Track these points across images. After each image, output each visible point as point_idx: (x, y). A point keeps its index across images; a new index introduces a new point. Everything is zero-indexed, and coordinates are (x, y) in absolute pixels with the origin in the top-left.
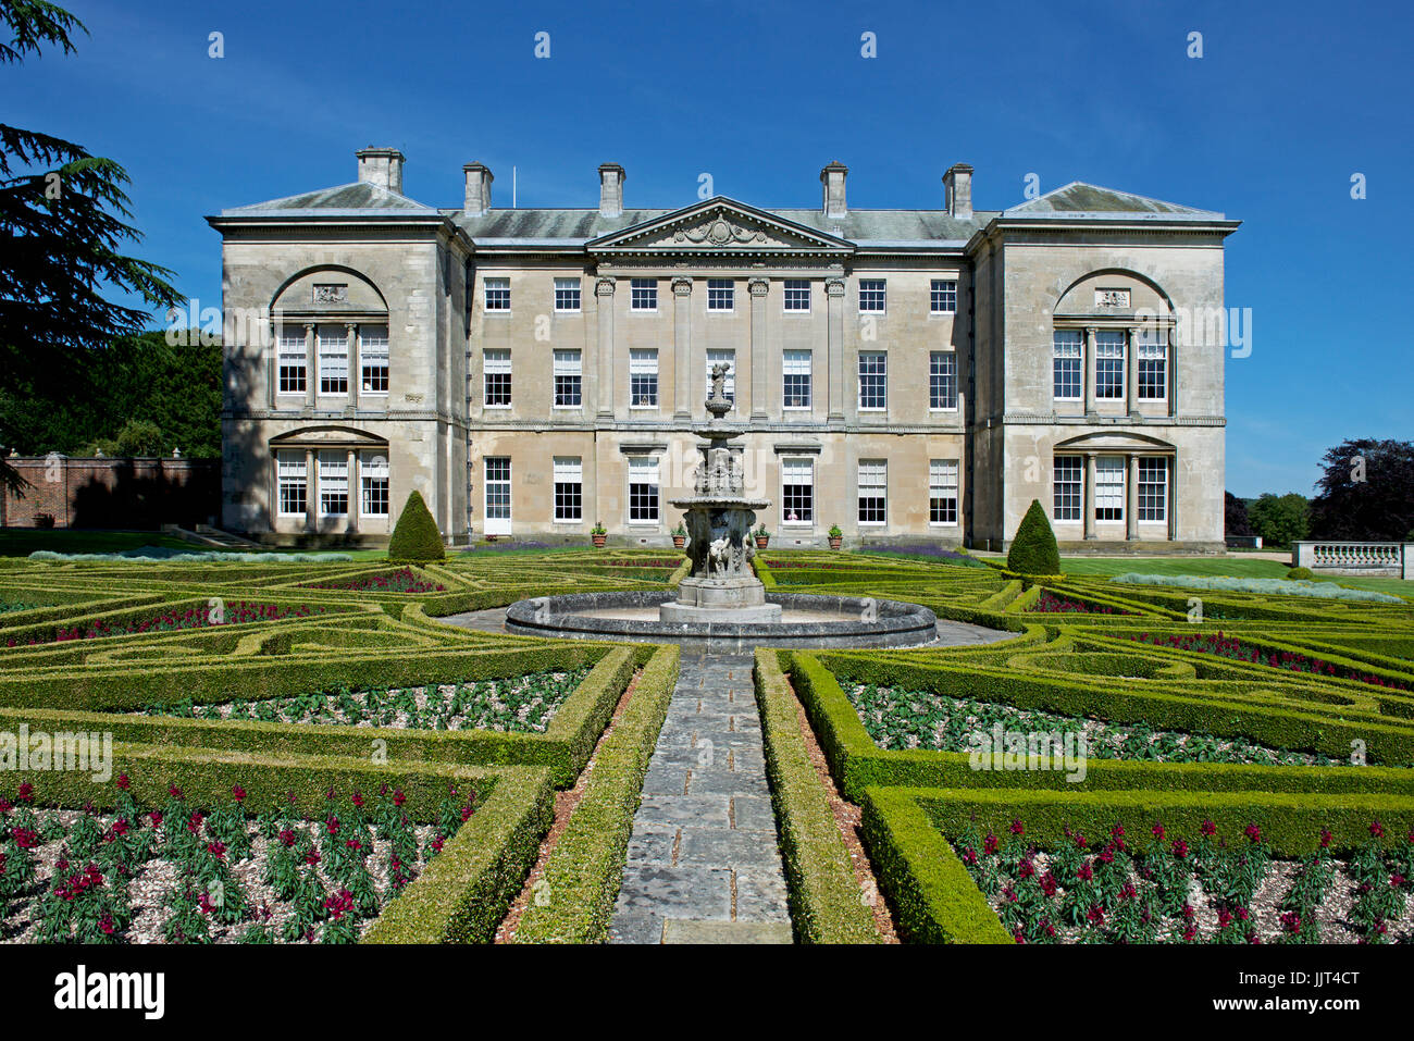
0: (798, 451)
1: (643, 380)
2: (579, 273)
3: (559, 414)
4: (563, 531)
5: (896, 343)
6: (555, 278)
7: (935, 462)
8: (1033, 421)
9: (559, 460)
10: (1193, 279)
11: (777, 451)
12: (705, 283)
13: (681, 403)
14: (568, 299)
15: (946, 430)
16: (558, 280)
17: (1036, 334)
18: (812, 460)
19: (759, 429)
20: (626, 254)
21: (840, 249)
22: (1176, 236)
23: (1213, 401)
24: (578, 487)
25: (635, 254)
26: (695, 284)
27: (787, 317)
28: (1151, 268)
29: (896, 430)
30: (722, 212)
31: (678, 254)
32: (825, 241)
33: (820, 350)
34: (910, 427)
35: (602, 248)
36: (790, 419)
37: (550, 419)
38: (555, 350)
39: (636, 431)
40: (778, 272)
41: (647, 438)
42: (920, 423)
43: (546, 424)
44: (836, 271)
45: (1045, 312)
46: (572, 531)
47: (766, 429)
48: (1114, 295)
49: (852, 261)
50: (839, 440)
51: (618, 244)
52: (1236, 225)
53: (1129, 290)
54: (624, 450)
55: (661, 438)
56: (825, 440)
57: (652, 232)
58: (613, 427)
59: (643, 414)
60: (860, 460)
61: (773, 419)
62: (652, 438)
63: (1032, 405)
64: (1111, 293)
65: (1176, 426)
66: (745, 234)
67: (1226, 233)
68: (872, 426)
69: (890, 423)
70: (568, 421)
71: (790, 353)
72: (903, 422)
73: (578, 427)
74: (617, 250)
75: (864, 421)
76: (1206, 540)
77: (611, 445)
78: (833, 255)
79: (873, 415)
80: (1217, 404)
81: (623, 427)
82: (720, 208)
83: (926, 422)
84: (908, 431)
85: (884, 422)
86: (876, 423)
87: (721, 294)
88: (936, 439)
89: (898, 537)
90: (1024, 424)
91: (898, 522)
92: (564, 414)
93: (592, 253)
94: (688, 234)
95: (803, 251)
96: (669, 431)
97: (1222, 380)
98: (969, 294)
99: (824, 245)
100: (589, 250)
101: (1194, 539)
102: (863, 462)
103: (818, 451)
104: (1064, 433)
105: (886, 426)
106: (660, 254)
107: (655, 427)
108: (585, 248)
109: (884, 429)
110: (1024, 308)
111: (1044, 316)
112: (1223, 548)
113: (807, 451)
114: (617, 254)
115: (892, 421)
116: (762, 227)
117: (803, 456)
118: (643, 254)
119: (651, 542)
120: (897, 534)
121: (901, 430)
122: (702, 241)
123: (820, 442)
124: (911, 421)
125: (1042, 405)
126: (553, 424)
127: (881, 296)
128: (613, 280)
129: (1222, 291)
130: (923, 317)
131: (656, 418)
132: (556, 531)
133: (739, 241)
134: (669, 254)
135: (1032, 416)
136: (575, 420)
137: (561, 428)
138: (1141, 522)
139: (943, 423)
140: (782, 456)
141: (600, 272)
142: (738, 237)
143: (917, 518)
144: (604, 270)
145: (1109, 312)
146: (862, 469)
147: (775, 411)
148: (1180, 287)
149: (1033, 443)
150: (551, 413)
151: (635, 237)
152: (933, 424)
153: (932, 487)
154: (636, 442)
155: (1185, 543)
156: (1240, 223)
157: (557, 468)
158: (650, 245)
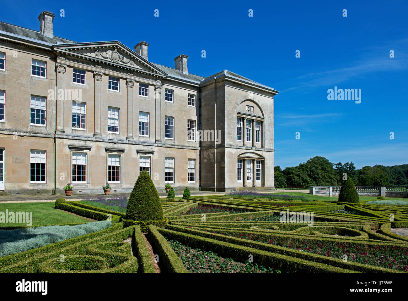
0: (146, 153)
1: (78, 116)
2: (47, 59)
3: (34, 128)
4: (36, 188)
5: (177, 114)
6: (32, 59)
7: (189, 159)
8: (233, 147)
9: (33, 151)
10: (268, 107)
11: (138, 152)
12: (108, 77)
13: (97, 129)
14: (38, 71)
15: (193, 148)
16: (34, 60)
17: (233, 117)
18: (150, 157)
19: (131, 143)
20: (74, 55)
21: (161, 75)
22: (264, 93)
23: (272, 144)
24: (43, 165)
25: (78, 57)
26: (104, 77)
27: (140, 98)
28: (259, 101)
29: (178, 147)
30: (117, 48)
31: (98, 61)
32: (157, 71)
33: (153, 113)
34: (182, 146)
35: (62, 50)
36: (142, 140)
37: (29, 130)
38: (32, 95)
39: (76, 140)
40: (138, 79)
41: (82, 143)
42: (184, 145)
43: (26, 132)
44: (158, 83)
45: (235, 110)
46: (41, 187)
47: (134, 143)
48: (250, 108)
49: (165, 81)
50: (160, 149)
51: (69, 50)
52: (277, 92)
53: (253, 107)
54: (71, 148)
55: (89, 144)
56: (155, 149)
57: (86, 48)
58: (65, 137)
59: (79, 132)
60: (166, 157)
61: (136, 139)
62: (84, 144)
63: (232, 142)
64: (249, 107)
65: (265, 151)
66: (125, 60)
67: (275, 94)
68: (170, 145)
69: (175, 144)
70: (39, 132)
71: (141, 113)
72: (180, 144)
73: (45, 136)
74: (69, 52)
75: (167, 143)
76: (271, 186)
77: (64, 145)
78: (159, 77)
79: (170, 141)
80: (272, 145)
81: (70, 137)
82: (117, 46)
83: (186, 145)
84: (181, 147)
85: (173, 144)
86: (171, 144)
87: (114, 84)
88: (189, 151)
89: (178, 187)
90: (230, 148)
91: (178, 182)
92: (36, 128)
93: (56, 51)
94: (101, 54)
95: (149, 72)
96: (92, 141)
97: (273, 138)
98: (199, 100)
99: (156, 72)
100: (55, 49)
101: (269, 186)
102: (167, 158)
103: (153, 153)
104: (240, 152)
105: (174, 145)
106: (90, 60)
107: (86, 139)
108: (52, 47)
109: (174, 146)
110: (230, 108)
111: (235, 112)
112: (274, 188)
113: (149, 153)
114: (69, 54)
115: (176, 144)
116: (133, 59)
117: (147, 155)
118: (82, 58)
119: (84, 192)
120: (178, 186)
121: (179, 147)
122: (107, 58)
123: (153, 150)
124: (182, 144)
125: (235, 142)
126: (30, 132)
127: (171, 96)
128: (66, 66)
129: (273, 112)
130: (185, 106)
131: (85, 134)
132: (32, 188)
133: (123, 62)
134: (94, 61)
135: (232, 145)
136: (43, 132)
137: (35, 135)
138: (257, 181)
139: (191, 146)
140: (140, 155)
141: (58, 61)
142: (123, 60)
143: (184, 180)
144: (61, 60)
145: (249, 113)
146: (166, 161)
147: (136, 136)
148: (265, 109)
149: (233, 154)
150: (29, 127)
151: (78, 49)
152: (189, 145)
153: (188, 169)
154: (77, 145)
155: (267, 187)
156: (279, 92)
157: (32, 155)
158: (84, 54)
